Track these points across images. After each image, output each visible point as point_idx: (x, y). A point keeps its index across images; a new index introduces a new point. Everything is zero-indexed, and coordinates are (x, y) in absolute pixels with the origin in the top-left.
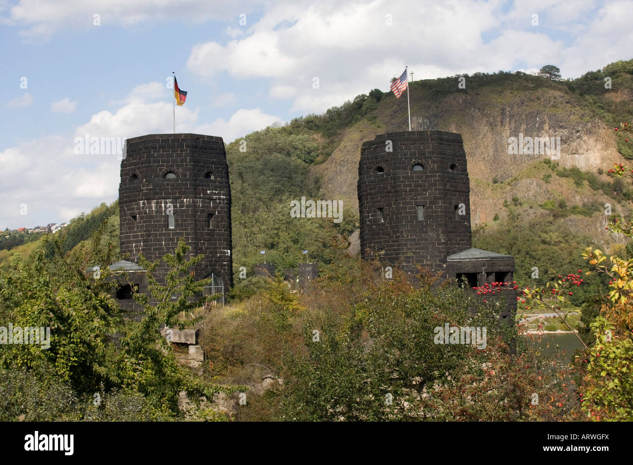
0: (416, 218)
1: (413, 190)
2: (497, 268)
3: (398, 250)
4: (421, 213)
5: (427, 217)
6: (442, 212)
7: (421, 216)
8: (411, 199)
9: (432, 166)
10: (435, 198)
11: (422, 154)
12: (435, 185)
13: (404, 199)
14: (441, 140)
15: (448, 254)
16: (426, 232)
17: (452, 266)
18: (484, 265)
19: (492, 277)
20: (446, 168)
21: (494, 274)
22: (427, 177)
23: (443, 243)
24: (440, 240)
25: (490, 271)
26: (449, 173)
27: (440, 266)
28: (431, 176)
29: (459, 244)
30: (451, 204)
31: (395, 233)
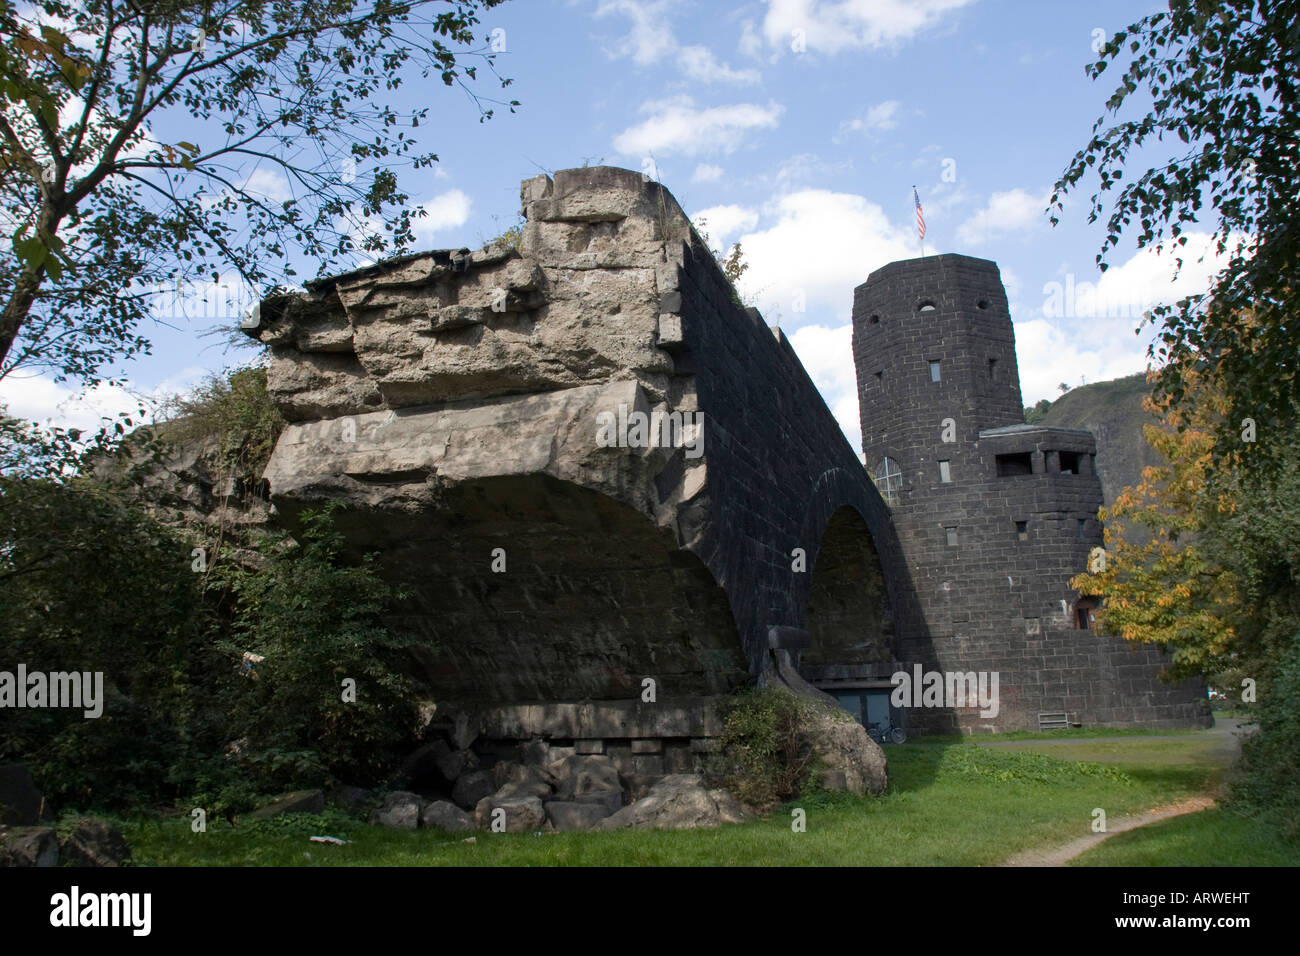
0: (929, 378)
1: (920, 340)
2: (1062, 445)
3: (903, 427)
4: (936, 372)
5: (944, 375)
6: (967, 366)
7: (936, 375)
8: (919, 352)
9: (948, 301)
10: (955, 348)
11: (932, 287)
12: (954, 329)
13: (908, 353)
14: (960, 266)
15: (981, 427)
16: (946, 397)
17: (987, 443)
18: (1038, 440)
19: (1054, 459)
20: (971, 305)
21: (1056, 453)
22: (940, 319)
23: (971, 412)
24: (967, 408)
25: (1048, 448)
26: (976, 312)
27: (970, 446)
28: (946, 317)
29: (1000, 415)
30: (981, 356)
31: (899, 403)
